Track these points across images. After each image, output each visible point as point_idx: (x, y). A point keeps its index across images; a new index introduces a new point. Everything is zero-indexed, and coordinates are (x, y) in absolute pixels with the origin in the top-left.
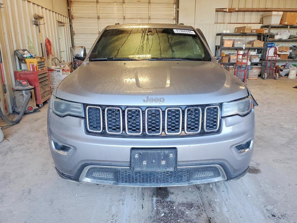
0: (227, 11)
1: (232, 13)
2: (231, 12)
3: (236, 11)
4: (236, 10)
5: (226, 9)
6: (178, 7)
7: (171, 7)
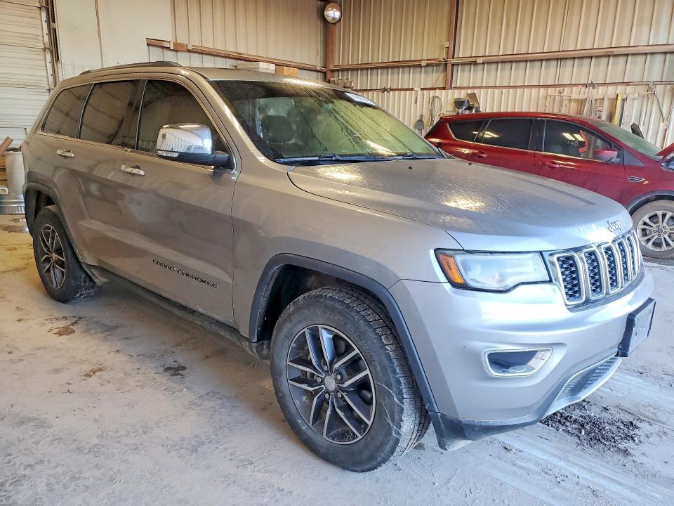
0: (172, 48)
1: (179, 54)
2: (177, 51)
3: (189, 51)
4: (189, 48)
5: (169, 42)
6: (51, 18)
7: (33, 15)
